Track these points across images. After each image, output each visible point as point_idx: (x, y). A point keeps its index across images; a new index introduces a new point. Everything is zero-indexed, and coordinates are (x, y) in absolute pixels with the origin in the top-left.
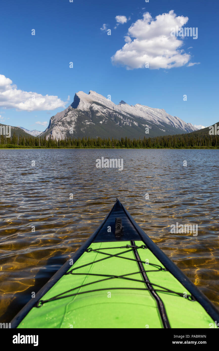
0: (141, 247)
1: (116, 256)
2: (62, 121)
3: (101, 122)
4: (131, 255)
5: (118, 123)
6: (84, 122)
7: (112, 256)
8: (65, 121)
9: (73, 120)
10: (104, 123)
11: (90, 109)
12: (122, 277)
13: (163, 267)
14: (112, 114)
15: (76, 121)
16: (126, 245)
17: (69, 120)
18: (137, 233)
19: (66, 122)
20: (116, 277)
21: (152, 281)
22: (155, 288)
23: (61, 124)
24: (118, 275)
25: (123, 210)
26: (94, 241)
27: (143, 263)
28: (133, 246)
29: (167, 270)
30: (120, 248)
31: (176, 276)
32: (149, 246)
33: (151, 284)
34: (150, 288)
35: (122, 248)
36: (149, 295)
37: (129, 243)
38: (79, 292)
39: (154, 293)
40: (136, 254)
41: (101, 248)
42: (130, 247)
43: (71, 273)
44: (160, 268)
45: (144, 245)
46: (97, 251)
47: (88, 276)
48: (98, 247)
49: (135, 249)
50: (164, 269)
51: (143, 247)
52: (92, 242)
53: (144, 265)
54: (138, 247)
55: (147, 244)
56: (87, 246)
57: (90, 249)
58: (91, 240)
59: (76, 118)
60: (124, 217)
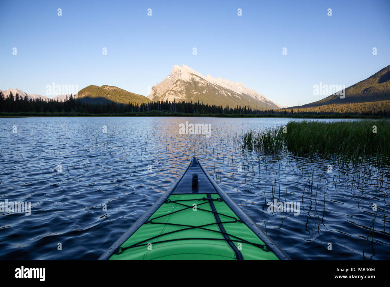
0: (217, 200)
2: (174, 91)
3: (204, 92)
4: (207, 207)
5: (217, 93)
6: (192, 92)
7: (189, 207)
9: (182, 90)
11: (192, 80)
12: (199, 227)
14: (210, 85)
15: (185, 90)
16: (203, 198)
17: (179, 90)
18: (213, 187)
19: (178, 91)
20: (194, 227)
23: (174, 94)
24: (196, 226)
25: (199, 166)
26: (173, 193)
27: (219, 215)
28: (210, 198)
29: (242, 221)
30: (197, 201)
31: (250, 227)
32: (224, 199)
33: (228, 235)
34: (227, 238)
35: (199, 200)
36: (227, 246)
37: (205, 196)
38: (157, 241)
39: (232, 244)
40: (212, 206)
41: (179, 200)
42: (207, 199)
43: (149, 222)
44: (235, 219)
45: (219, 198)
46: (176, 202)
47: (166, 225)
48: (176, 199)
49: (211, 201)
50: (238, 220)
51: (219, 200)
52: (171, 194)
53: (220, 216)
54: (213, 200)
55: (223, 197)
56: (166, 198)
57: (169, 201)
58: (169, 192)
59: (185, 88)
60: (201, 173)
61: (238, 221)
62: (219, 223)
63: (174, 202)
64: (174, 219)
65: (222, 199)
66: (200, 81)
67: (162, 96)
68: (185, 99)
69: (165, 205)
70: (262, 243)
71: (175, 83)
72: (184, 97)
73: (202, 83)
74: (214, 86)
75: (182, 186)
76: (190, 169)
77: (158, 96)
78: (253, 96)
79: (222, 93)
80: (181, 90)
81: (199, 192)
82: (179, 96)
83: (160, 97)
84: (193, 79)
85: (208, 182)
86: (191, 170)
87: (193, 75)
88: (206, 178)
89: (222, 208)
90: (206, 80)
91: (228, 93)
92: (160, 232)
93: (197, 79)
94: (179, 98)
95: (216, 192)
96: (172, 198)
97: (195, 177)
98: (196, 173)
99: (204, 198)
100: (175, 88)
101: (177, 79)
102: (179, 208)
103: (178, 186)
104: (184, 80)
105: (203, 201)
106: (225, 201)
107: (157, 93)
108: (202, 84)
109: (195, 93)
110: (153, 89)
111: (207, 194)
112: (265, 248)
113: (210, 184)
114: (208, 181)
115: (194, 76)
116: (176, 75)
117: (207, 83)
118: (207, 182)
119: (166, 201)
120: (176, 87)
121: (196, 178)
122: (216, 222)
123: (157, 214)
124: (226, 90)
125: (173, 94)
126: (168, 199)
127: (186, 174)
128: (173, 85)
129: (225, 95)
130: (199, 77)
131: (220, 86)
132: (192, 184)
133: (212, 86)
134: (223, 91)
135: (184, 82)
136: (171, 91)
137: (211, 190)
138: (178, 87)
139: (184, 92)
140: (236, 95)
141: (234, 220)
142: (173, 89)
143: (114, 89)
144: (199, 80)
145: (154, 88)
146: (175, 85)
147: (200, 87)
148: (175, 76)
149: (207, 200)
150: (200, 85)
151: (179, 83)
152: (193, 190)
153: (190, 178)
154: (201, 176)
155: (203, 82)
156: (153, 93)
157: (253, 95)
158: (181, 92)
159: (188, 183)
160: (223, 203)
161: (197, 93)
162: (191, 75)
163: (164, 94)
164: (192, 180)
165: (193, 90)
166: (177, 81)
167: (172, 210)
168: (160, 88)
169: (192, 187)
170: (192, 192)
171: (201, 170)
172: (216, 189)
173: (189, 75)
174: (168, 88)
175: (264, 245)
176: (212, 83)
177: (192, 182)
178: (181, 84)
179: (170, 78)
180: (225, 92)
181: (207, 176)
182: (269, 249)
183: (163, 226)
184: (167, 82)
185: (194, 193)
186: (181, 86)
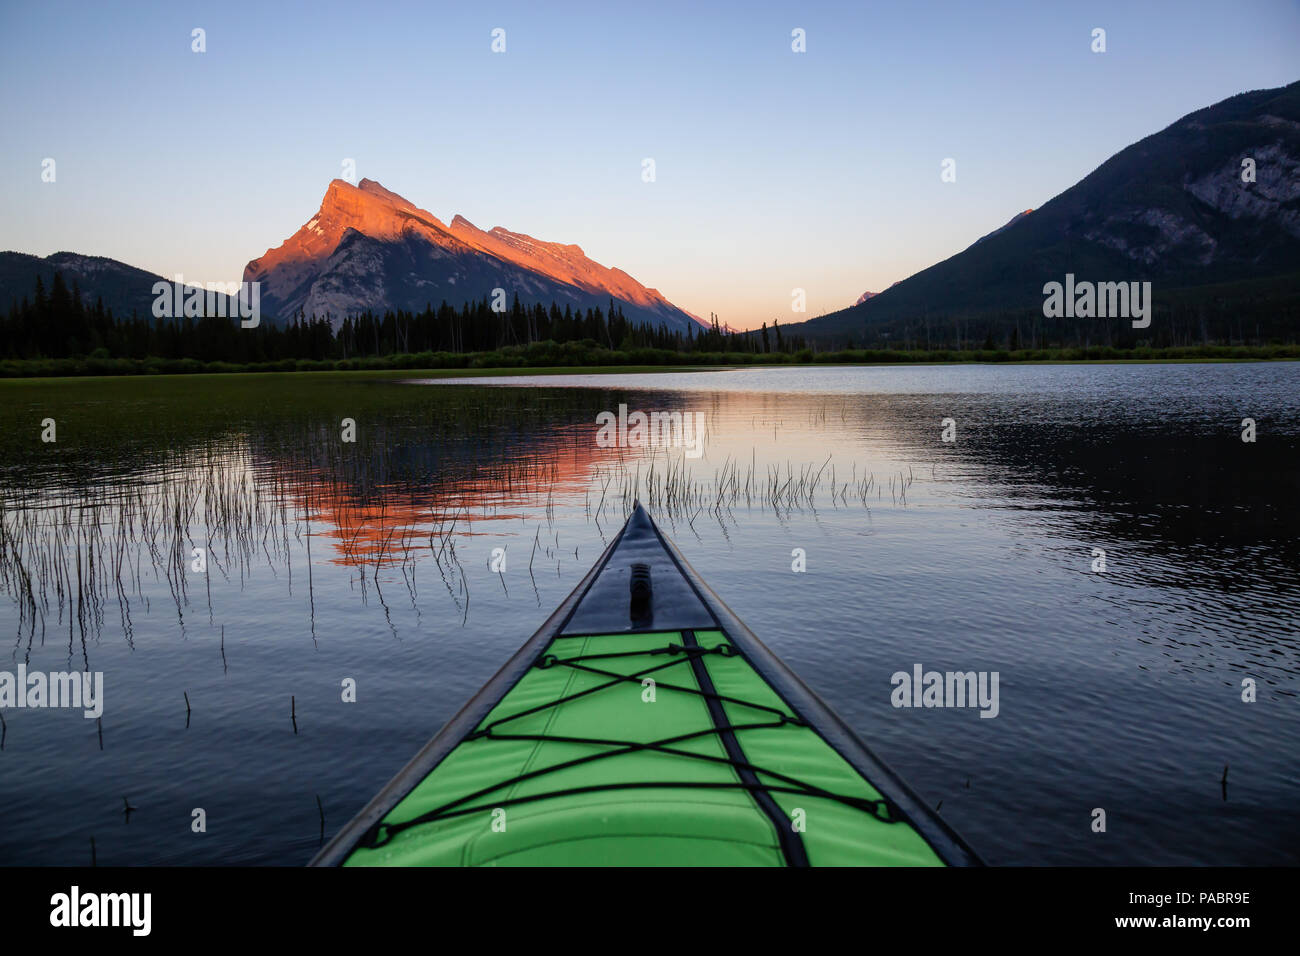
0: (717, 651)
1: (631, 678)
2: (341, 275)
3: (452, 281)
4: (684, 676)
7: (620, 679)
8: (351, 273)
9: (374, 270)
10: (458, 282)
12: (657, 746)
13: (789, 713)
15: (382, 274)
16: (667, 646)
17: (362, 272)
18: (701, 608)
19: (356, 276)
20: (635, 748)
21: (754, 758)
22: (767, 781)
23: (342, 286)
24: (643, 741)
25: (654, 535)
26: (563, 633)
27: (723, 702)
28: (691, 646)
29: (802, 722)
30: (649, 655)
31: (832, 741)
32: (743, 649)
33: (754, 769)
34: (751, 781)
35: (654, 653)
36: (749, 807)
37: (676, 639)
38: (510, 798)
39: (766, 800)
40: (701, 674)
41: (584, 654)
42: (681, 649)
43: (488, 735)
44: (778, 716)
45: (725, 645)
46: (575, 663)
47: (541, 743)
48: (576, 653)
49: (695, 656)
50: (792, 718)
51: (724, 649)
52: (557, 636)
53: (728, 706)
54: (704, 652)
55: (736, 641)
56: (542, 648)
57: (549, 659)
58: (552, 629)
59: (381, 265)
60: (660, 558)
61: (791, 720)
62: (724, 731)
63: (568, 662)
64: (567, 723)
65: (735, 649)
66: (434, 239)
67: (293, 296)
68: (388, 305)
69: (536, 674)
70: (874, 796)
71: (343, 247)
72: (380, 297)
73: (442, 245)
74: (484, 259)
75: (595, 608)
76: (623, 548)
77: (274, 296)
78: (620, 292)
80: (370, 274)
81: (656, 627)
82: (363, 296)
83: (284, 298)
84: (407, 232)
85: (684, 591)
86: (624, 552)
87: (408, 216)
88: (679, 575)
89: (734, 679)
90: (453, 237)
91: (536, 283)
92: (520, 766)
93: (426, 232)
94: (361, 301)
95: (712, 624)
96: (562, 650)
97: (640, 573)
98: (645, 560)
99: (671, 645)
100: (346, 266)
101: (347, 233)
102: (585, 682)
103: (580, 607)
104: (376, 237)
105: (666, 655)
106: (747, 653)
108: (443, 249)
109: (421, 283)
110: (252, 270)
111: (683, 632)
112: (882, 809)
113: (694, 596)
114: (686, 586)
115: (410, 221)
116: (341, 216)
117: (461, 248)
118: (681, 591)
119: (540, 662)
120: (350, 263)
121: (645, 580)
122: (714, 727)
123: (508, 705)
124: (528, 273)
125: (337, 289)
126: (546, 654)
127: (607, 566)
128: (335, 253)
129: (529, 289)
130: (431, 226)
131: (502, 257)
132: (629, 599)
133: (478, 258)
134: (519, 275)
135: (374, 241)
136: (329, 276)
137: (697, 617)
138: (354, 262)
139: (379, 282)
141: (776, 719)
142: (337, 267)
144: (430, 234)
145: (257, 266)
146: (344, 254)
147: (436, 261)
148: (337, 221)
149: (682, 653)
150: (436, 255)
151: (357, 247)
152: (633, 619)
153: (623, 577)
154: (660, 570)
155: (445, 242)
157: (620, 289)
158: (367, 281)
159: (616, 596)
160: (738, 661)
161: (427, 285)
162: (398, 218)
163: (299, 288)
164: (629, 588)
165: (413, 274)
166: (350, 240)
167: (561, 689)
168: (281, 265)
169: (629, 611)
170: (629, 628)
171: (662, 549)
172: (713, 615)
173: (392, 218)
174: (314, 265)
175: (880, 802)
176: (477, 248)
177: (629, 593)
178: (367, 250)
179: (318, 229)
180: (525, 281)
181: (682, 570)
182: (895, 815)
183: (530, 746)
184: (307, 243)
185: (636, 630)
186: (366, 256)
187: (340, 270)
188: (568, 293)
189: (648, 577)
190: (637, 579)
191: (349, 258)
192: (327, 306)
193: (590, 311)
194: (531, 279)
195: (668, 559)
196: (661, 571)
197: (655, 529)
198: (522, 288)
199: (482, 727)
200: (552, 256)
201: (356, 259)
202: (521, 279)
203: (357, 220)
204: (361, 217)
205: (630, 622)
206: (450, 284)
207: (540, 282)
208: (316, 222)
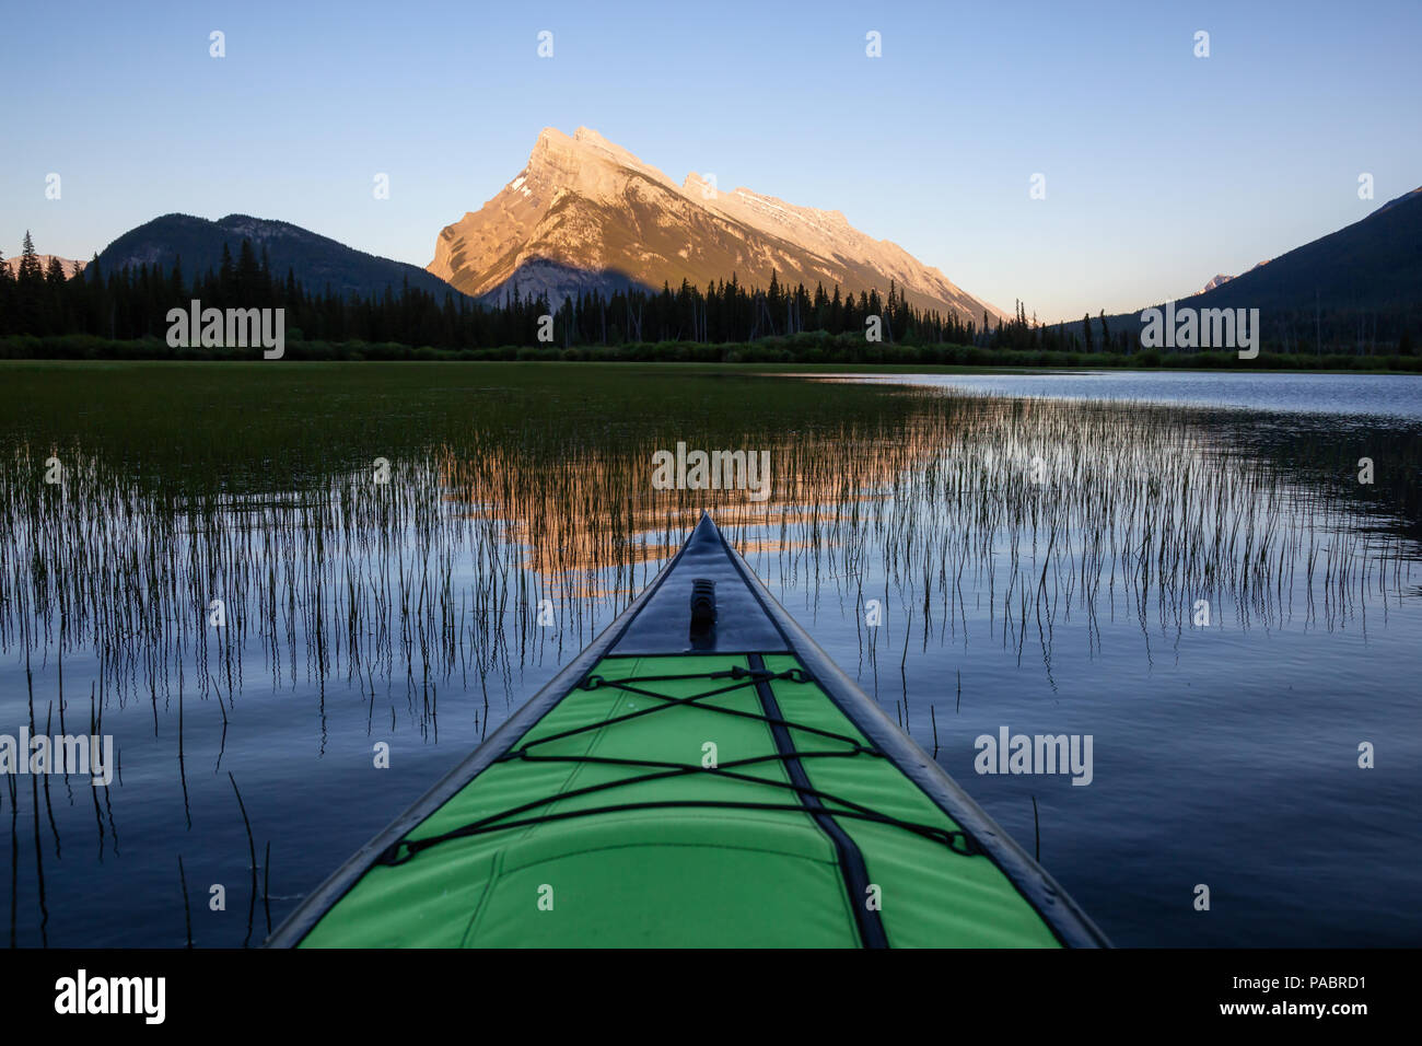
0: (787, 677)
1: (688, 702)
3: (684, 254)
4: (748, 700)
5: (739, 259)
7: (673, 702)
9: (590, 241)
10: (692, 255)
11: (628, 198)
12: (717, 771)
13: (864, 743)
15: (600, 244)
16: (730, 669)
17: (575, 242)
18: (772, 630)
19: (567, 247)
20: (688, 770)
21: (820, 784)
22: (829, 805)
23: (549, 258)
25: (723, 549)
26: (611, 653)
27: (790, 729)
28: (758, 670)
29: (878, 751)
30: (708, 678)
31: (909, 773)
32: (817, 675)
33: (818, 795)
34: (814, 806)
35: (715, 676)
37: (742, 663)
40: (767, 699)
41: (634, 676)
42: (747, 674)
43: (523, 756)
44: (851, 745)
45: (798, 671)
46: (625, 685)
48: (627, 674)
49: (761, 681)
50: (866, 748)
51: (796, 675)
52: (605, 655)
53: (794, 733)
54: (772, 676)
55: (811, 667)
56: (586, 668)
57: (595, 680)
58: (598, 648)
59: (599, 234)
60: (728, 575)
61: (867, 751)
62: (789, 757)
65: (807, 675)
66: (662, 203)
67: (495, 271)
68: (604, 283)
69: (579, 695)
70: (951, 827)
71: (555, 210)
72: (596, 273)
73: (673, 210)
74: (724, 227)
75: (650, 627)
76: (682, 564)
77: (472, 269)
79: (761, 258)
80: (585, 245)
81: (719, 650)
82: (577, 271)
83: (485, 273)
84: (631, 194)
85: (754, 612)
86: (687, 568)
87: (633, 173)
88: (749, 594)
89: (800, 704)
90: (687, 200)
91: (788, 258)
93: (650, 194)
94: (572, 277)
95: (784, 648)
96: (609, 671)
97: (703, 592)
98: (709, 576)
99: (734, 668)
100: (556, 234)
101: (562, 193)
102: (633, 704)
103: (633, 625)
104: (595, 199)
105: (730, 679)
106: (821, 679)
107: (467, 255)
108: (674, 214)
109: (646, 256)
110: (447, 238)
111: (749, 655)
112: (959, 841)
113: (764, 617)
114: (757, 606)
115: (635, 179)
116: (552, 172)
117: (696, 214)
118: (750, 611)
119: (584, 683)
120: (562, 230)
121: (707, 597)
122: (778, 752)
123: (548, 726)
124: (778, 244)
125: (545, 263)
126: (593, 673)
127: (665, 582)
128: (546, 218)
129: (775, 265)
130: (660, 185)
131: (746, 225)
132: (689, 619)
133: (716, 226)
134: (766, 248)
135: (592, 204)
136: (535, 246)
137: (766, 639)
138: (567, 229)
139: (594, 254)
140: (819, 265)
141: (849, 748)
142: (546, 235)
143: (280, 235)
144: (659, 196)
145: (452, 233)
146: (555, 219)
147: (666, 230)
148: (547, 180)
149: (747, 676)
150: (666, 221)
151: (570, 211)
152: (692, 640)
153: (683, 595)
154: (726, 588)
155: (676, 206)
156: (448, 255)
157: (892, 267)
158: (581, 253)
159: (674, 615)
160: (811, 688)
161: (653, 258)
162: (621, 175)
163: (501, 261)
164: (689, 606)
165: (637, 245)
166: (564, 202)
167: (608, 711)
168: (479, 231)
169: (689, 631)
170: (687, 649)
171: (730, 566)
172: (785, 637)
173: (614, 176)
174: (518, 232)
175: (957, 833)
176: (715, 213)
177: (690, 611)
178: (583, 214)
179: (525, 188)
180: (773, 255)
181: (752, 589)
182: (974, 847)
183: (571, 767)
184: (512, 206)
185: (697, 651)
186: (582, 222)
187: (550, 239)
188: (825, 271)
189: (712, 594)
190: (701, 595)
191: (561, 224)
192: (533, 281)
193: (864, 295)
194: (781, 253)
195: (737, 576)
196: (729, 589)
197: (724, 543)
198: (770, 263)
199: (516, 748)
200: (807, 224)
201: (568, 225)
202: (768, 253)
203: (571, 179)
204: (576, 174)
205: (690, 644)
206: (682, 257)
207: (791, 257)
208: (522, 180)
